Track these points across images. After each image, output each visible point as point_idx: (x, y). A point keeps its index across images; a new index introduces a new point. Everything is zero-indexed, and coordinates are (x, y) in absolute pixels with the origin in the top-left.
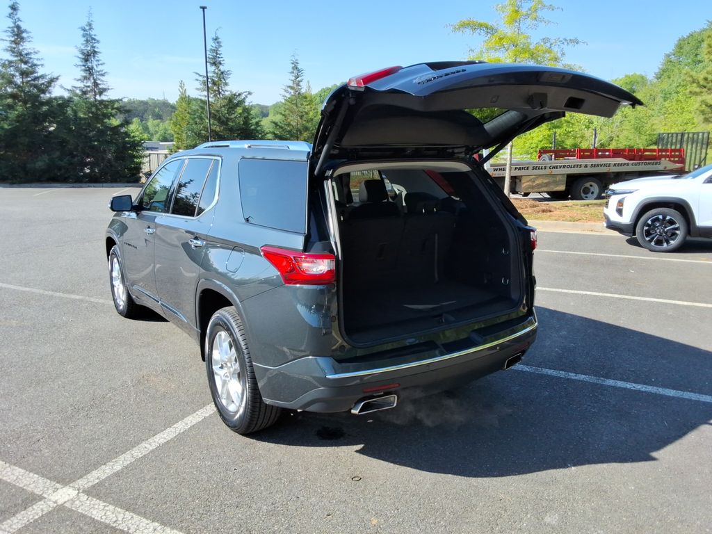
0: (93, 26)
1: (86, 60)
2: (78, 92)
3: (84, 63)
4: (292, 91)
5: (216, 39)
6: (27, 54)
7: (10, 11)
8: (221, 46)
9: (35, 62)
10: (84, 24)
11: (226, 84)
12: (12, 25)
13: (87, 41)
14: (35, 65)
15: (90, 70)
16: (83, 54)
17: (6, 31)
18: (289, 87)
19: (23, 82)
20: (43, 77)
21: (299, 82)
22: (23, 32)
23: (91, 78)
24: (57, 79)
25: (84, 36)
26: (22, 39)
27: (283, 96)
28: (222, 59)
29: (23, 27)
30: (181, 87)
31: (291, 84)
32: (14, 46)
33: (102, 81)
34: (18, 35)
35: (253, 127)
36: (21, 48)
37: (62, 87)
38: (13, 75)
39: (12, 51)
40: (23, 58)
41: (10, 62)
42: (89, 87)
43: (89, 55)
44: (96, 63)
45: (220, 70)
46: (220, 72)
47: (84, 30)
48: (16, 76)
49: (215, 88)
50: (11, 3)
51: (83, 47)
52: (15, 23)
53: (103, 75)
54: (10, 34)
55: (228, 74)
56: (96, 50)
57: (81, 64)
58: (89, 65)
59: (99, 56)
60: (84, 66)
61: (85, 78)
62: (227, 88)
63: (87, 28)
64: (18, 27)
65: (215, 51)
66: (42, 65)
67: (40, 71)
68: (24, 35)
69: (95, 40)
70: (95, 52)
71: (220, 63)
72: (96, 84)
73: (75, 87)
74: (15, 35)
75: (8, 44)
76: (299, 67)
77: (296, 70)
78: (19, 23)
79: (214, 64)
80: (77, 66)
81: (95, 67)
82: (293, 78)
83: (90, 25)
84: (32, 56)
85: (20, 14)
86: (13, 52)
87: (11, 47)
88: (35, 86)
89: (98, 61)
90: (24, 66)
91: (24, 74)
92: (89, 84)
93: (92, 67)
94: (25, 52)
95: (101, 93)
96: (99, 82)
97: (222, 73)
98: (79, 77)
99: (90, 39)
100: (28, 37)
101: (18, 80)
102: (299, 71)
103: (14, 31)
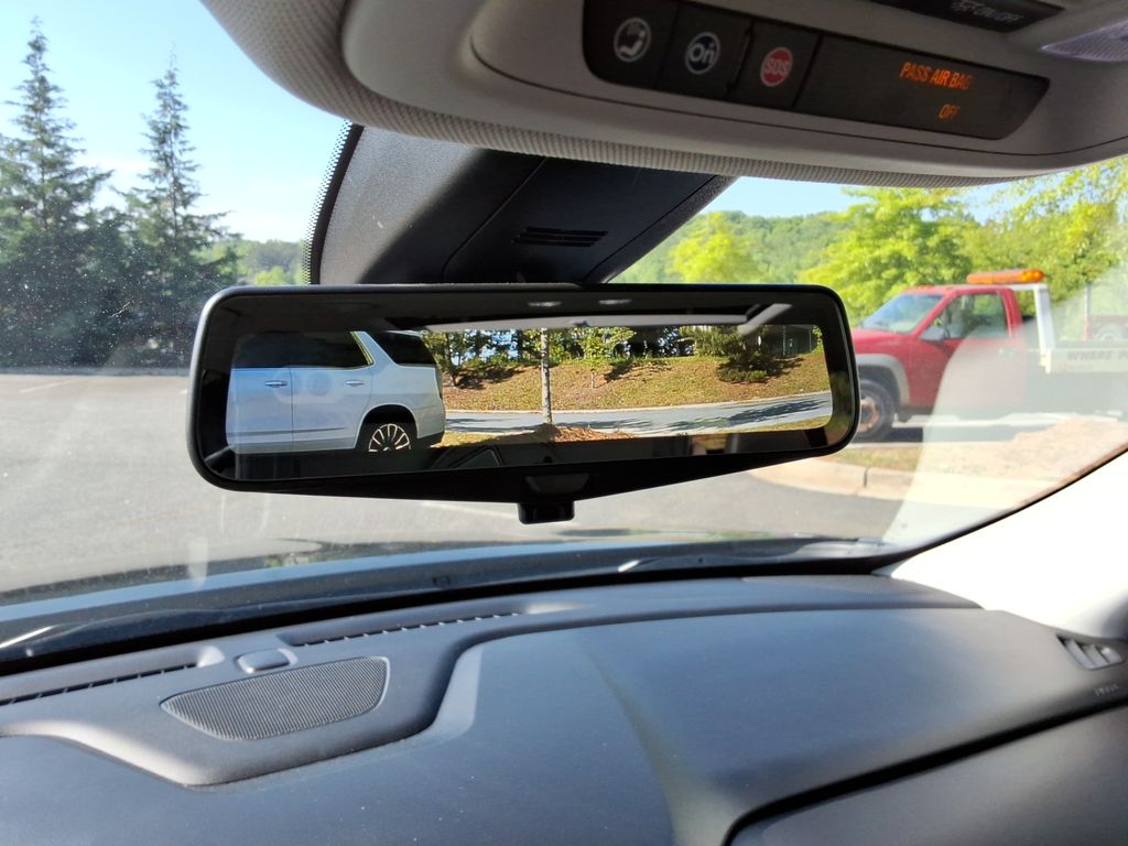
0: (178, 79)
1: (162, 141)
2: (143, 198)
3: (157, 147)
6: (54, 130)
7: (30, 51)
9: (70, 144)
10: (161, 75)
12: (31, 77)
13: (165, 106)
14: (69, 150)
15: (167, 160)
16: (156, 128)
17: (20, 88)
19: (43, 180)
20: (81, 171)
22: (47, 89)
23: (169, 175)
24: (108, 175)
25: (159, 96)
26: (48, 101)
29: (51, 80)
32: (32, 114)
33: (189, 180)
34: (41, 94)
36: (44, 118)
37: (113, 188)
38: (26, 167)
39: (28, 123)
40: (46, 136)
41: (23, 144)
42: (164, 190)
43: (166, 132)
44: (180, 147)
47: (161, 86)
48: (30, 168)
50: (32, 38)
51: (156, 117)
52: (36, 73)
53: (191, 169)
54: (26, 93)
56: (182, 123)
57: (152, 147)
58: (167, 149)
59: (185, 135)
60: (157, 151)
61: (157, 172)
63: (166, 82)
64: (42, 80)
66: (83, 151)
67: (77, 161)
68: (52, 95)
69: (179, 103)
70: (179, 126)
72: (178, 186)
73: (137, 189)
74: (37, 95)
75: (21, 111)
78: (44, 74)
80: (144, 151)
81: (177, 154)
83: (171, 76)
84: (63, 133)
85: (47, 58)
86: (30, 126)
87: (27, 117)
88: (65, 187)
89: (183, 143)
90: (47, 152)
91: (47, 165)
92: (165, 184)
93: (172, 154)
94: (52, 125)
95: (185, 203)
96: (182, 181)
98: (147, 172)
99: (170, 102)
100: (60, 99)
101: (35, 175)
103: (33, 88)
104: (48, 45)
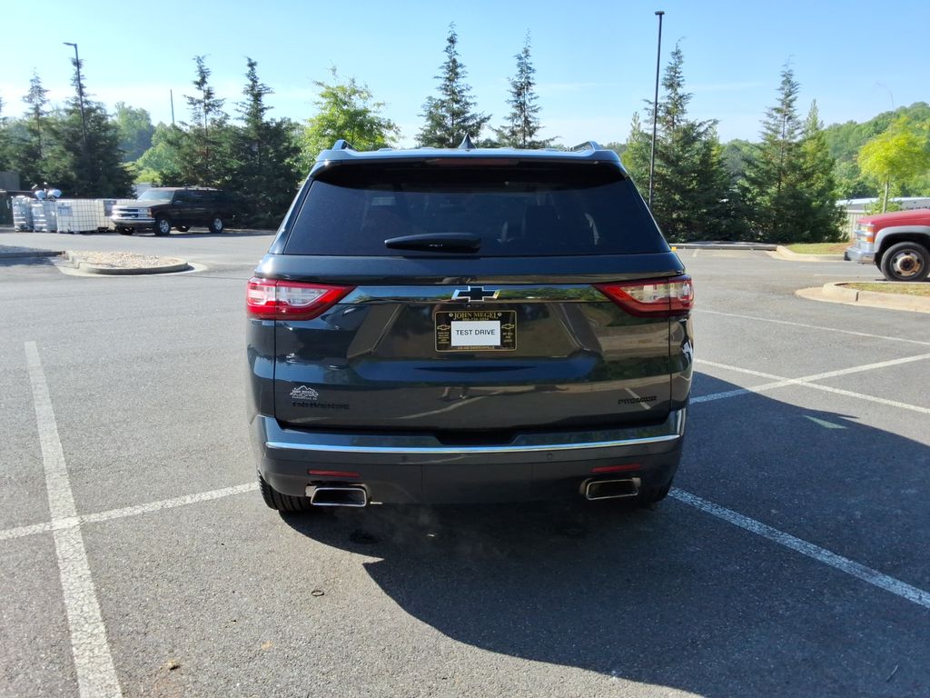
0: (530, 53)
1: (519, 94)
2: (507, 132)
3: (516, 99)
4: (779, 115)
5: (677, 54)
6: (459, 92)
7: (448, 44)
8: (682, 62)
9: (468, 100)
10: (520, 51)
11: (683, 112)
12: (448, 60)
13: (522, 71)
14: (467, 104)
15: (521, 106)
16: (516, 87)
17: (442, 67)
18: (775, 109)
19: (453, 124)
20: (473, 117)
21: (791, 101)
22: (457, 67)
23: (522, 116)
24: (488, 118)
25: (519, 66)
26: (457, 74)
27: (765, 123)
28: (681, 79)
29: (459, 61)
30: (634, 121)
31: (778, 105)
32: (448, 83)
33: (534, 118)
34: (453, 69)
35: (714, 168)
36: (454, 85)
37: (490, 127)
38: (444, 117)
39: (446, 88)
40: (455, 96)
41: (443, 102)
42: (519, 126)
43: (522, 88)
44: (529, 97)
45: (677, 94)
46: (677, 97)
47: (520, 58)
48: (446, 117)
49: (669, 118)
50: (449, 36)
51: (516, 79)
52: (450, 57)
53: (535, 111)
54: (445, 70)
55: (688, 98)
56: (531, 81)
57: (513, 99)
58: (522, 99)
59: (533, 89)
60: (516, 101)
61: (515, 115)
62: (685, 117)
63: (523, 56)
64: (454, 61)
65: (674, 70)
66: (475, 104)
67: (472, 111)
68: (459, 70)
69: (530, 68)
70: (530, 84)
71: (679, 85)
72: (527, 122)
73: (504, 127)
74: (451, 71)
75: (442, 82)
76: (793, 80)
77: (789, 86)
78: (456, 57)
79: (671, 86)
80: (508, 101)
81: (527, 102)
82: (782, 97)
83: (526, 51)
84: (465, 93)
85: (457, 47)
86: (447, 91)
87: (445, 85)
88: (465, 128)
89: (531, 94)
90: (455, 106)
91: (455, 114)
92: (520, 122)
93: (525, 102)
94: (459, 89)
95: (531, 134)
96: (530, 119)
97: (681, 97)
98: (509, 116)
99: (525, 69)
100: (463, 72)
101: (449, 122)
102: (793, 86)
103: (449, 66)
104: (458, 39)
